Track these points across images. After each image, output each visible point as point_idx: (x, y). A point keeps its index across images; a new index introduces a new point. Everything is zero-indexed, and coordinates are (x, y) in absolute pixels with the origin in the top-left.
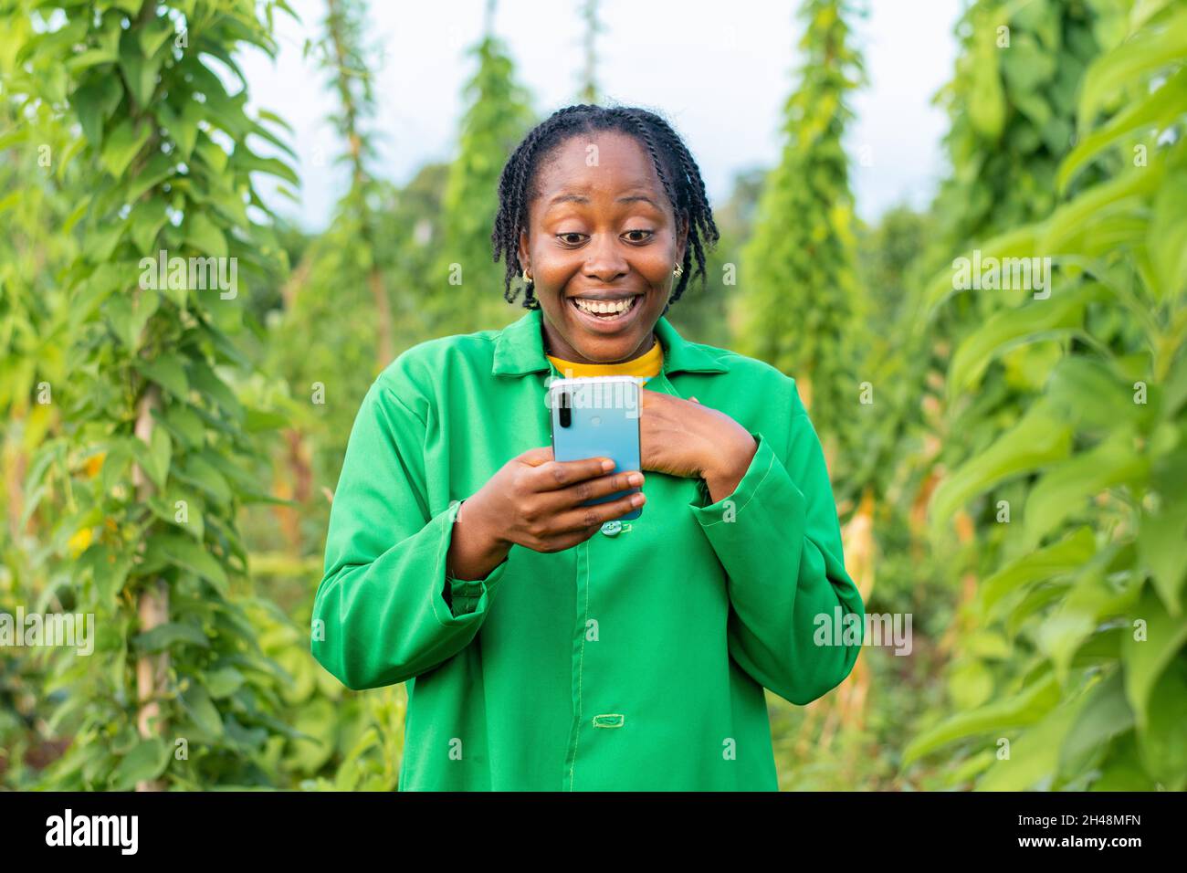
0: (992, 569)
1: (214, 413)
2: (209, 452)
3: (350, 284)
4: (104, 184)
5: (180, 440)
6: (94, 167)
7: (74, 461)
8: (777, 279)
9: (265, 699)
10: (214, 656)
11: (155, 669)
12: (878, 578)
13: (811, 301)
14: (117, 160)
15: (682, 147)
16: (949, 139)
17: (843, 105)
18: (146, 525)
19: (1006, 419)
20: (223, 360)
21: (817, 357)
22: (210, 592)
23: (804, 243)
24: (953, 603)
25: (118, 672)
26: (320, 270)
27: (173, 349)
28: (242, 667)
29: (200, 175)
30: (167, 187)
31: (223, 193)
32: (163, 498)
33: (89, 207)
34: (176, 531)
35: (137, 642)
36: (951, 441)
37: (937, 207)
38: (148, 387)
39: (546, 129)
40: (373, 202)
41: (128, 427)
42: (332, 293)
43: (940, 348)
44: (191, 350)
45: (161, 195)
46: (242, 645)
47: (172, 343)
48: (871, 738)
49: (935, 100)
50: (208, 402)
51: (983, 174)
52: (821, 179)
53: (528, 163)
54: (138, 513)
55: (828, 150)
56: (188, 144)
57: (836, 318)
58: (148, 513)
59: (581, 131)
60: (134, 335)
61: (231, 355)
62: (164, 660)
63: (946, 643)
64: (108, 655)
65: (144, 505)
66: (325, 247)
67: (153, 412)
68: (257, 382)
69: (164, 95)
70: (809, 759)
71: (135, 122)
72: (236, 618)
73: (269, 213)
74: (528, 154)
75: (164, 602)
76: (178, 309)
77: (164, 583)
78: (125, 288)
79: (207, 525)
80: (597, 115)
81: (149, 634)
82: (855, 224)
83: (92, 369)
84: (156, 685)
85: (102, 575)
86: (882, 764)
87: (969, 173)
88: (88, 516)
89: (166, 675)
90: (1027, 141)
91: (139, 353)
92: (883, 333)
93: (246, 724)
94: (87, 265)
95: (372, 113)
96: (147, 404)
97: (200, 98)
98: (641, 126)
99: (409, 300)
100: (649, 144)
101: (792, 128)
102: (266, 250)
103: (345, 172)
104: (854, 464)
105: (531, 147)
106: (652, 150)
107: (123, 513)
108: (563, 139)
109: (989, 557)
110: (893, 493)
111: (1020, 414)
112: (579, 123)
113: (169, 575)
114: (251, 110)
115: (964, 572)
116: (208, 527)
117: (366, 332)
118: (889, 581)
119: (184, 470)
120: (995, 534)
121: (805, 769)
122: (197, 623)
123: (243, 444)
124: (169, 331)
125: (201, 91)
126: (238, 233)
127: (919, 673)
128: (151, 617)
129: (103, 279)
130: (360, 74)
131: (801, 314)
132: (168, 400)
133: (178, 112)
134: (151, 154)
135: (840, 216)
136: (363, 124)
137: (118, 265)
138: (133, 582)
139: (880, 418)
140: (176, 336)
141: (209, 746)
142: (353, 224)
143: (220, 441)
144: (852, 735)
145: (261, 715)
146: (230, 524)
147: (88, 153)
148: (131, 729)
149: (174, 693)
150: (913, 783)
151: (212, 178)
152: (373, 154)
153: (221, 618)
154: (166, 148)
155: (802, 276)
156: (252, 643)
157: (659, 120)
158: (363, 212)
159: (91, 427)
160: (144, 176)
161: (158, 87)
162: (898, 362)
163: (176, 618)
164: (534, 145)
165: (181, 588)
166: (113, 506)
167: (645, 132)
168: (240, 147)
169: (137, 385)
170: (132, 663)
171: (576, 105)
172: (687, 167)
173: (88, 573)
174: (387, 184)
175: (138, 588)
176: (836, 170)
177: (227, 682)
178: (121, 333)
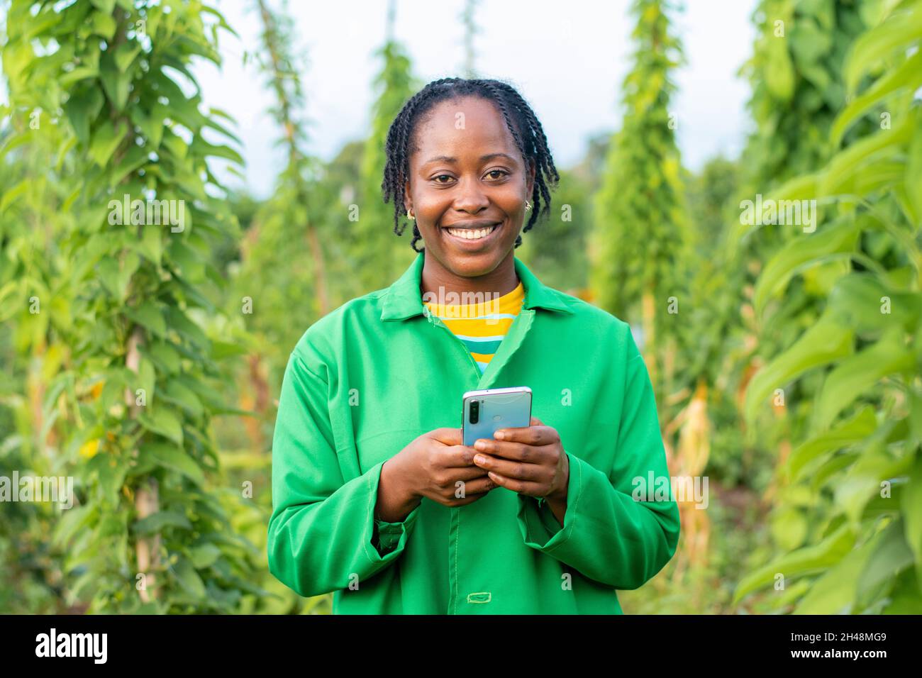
0: (802, 437)
1: (187, 347)
2: (185, 377)
3: (291, 239)
4: (93, 172)
5: (161, 369)
6: (84, 160)
7: (81, 389)
8: (623, 219)
9: (238, 567)
10: (196, 535)
11: (150, 548)
12: (713, 446)
13: (651, 234)
14: (102, 153)
15: (528, 109)
16: (751, 104)
17: (669, 81)
18: (139, 435)
19: (807, 319)
20: (192, 304)
21: (658, 278)
22: (190, 485)
23: (643, 190)
24: (773, 464)
25: (122, 552)
26: (268, 229)
27: (153, 298)
28: (218, 543)
29: (167, 162)
30: (142, 172)
31: (186, 174)
32: (150, 414)
33: (82, 190)
34: (161, 439)
35: (135, 527)
36: (764, 338)
37: (746, 155)
38: (134, 328)
39: (421, 97)
40: (306, 174)
41: (120, 361)
42: (277, 247)
43: (753, 267)
44: (166, 297)
45: (137, 179)
46: (217, 525)
47: (151, 293)
48: (713, 573)
49: (740, 73)
50: (182, 338)
51: (780, 129)
52: (654, 139)
53: (409, 124)
54: (131, 427)
55: (658, 116)
56: (156, 137)
57: (671, 246)
58: (139, 427)
59: (449, 97)
60: (122, 288)
61: (198, 300)
62: (157, 541)
63: (768, 495)
64: (113, 539)
65: (135, 420)
66: (271, 212)
67: (139, 347)
68: (220, 322)
69: (136, 100)
70: (666, 592)
71: (115, 123)
72: (212, 505)
73: (223, 188)
74: (408, 117)
75: (154, 494)
76: (154, 267)
77: (154, 480)
78: (113, 251)
79: (186, 434)
80: (460, 84)
81: (145, 521)
82: (682, 172)
83: (90, 317)
84: (152, 560)
85: (106, 476)
86: (722, 593)
87: (768, 128)
88: (93, 431)
89: (160, 552)
90: (812, 102)
91: (126, 302)
92: (708, 257)
93: (224, 587)
94: (83, 236)
95: (301, 105)
96: (134, 342)
97: (164, 101)
98: (495, 92)
99: (337, 249)
100: (501, 105)
101: (629, 100)
102: (220, 216)
103: (283, 151)
104: (690, 360)
105: (410, 111)
106: (504, 110)
107: (119, 428)
108: (434, 104)
109: (799, 427)
110: (722, 381)
111: (818, 315)
112: (447, 91)
113: (158, 474)
114: (204, 109)
115: (780, 439)
116: (186, 435)
117: (305, 275)
118: (722, 450)
119: (165, 391)
120: (803, 409)
121: (663, 600)
122: (181, 511)
123: (211, 369)
124: (149, 283)
125: (165, 96)
126: (198, 205)
127: (749, 519)
128: (146, 507)
129: (95, 246)
130: (292, 76)
131: (643, 244)
132: (150, 338)
133: (147, 113)
134: (129, 147)
135: (670, 167)
136: (295, 114)
137: (106, 234)
138: (130, 481)
139: (709, 322)
140: (154, 288)
141: (196, 606)
142: (291, 192)
143: (193, 368)
144: (699, 572)
145: (235, 579)
146: (203, 431)
147: (80, 148)
148: (134, 596)
149: (167, 566)
150: (747, 607)
151: (176, 163)
152: (304, 137)
153: (200, 505)
154: (140, 141)
155: (642, 215)
156: (227, 523)
157: (510, 87)
158: (298, 182)
159: (92, 362)
160: (124, 164)
161: (131, 95)
162: (721, 279)
163: (165, 508)
164: (412, 110)
165: (168, 484)
166: (112, 422)
167: (498, 96)
168: (197, 138)
169: (125, 327)
170: (132, 544)
171: (444, 78)
172: (532, 123)
173: (94, 475)
174: (316, 159)
175: (134, 485)
176: (665, 132)
177: (207, 555)
178: (112, 288)
